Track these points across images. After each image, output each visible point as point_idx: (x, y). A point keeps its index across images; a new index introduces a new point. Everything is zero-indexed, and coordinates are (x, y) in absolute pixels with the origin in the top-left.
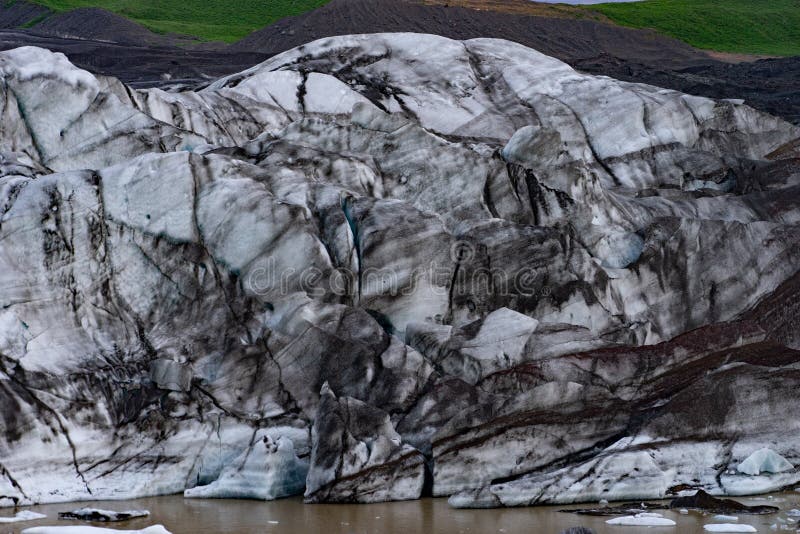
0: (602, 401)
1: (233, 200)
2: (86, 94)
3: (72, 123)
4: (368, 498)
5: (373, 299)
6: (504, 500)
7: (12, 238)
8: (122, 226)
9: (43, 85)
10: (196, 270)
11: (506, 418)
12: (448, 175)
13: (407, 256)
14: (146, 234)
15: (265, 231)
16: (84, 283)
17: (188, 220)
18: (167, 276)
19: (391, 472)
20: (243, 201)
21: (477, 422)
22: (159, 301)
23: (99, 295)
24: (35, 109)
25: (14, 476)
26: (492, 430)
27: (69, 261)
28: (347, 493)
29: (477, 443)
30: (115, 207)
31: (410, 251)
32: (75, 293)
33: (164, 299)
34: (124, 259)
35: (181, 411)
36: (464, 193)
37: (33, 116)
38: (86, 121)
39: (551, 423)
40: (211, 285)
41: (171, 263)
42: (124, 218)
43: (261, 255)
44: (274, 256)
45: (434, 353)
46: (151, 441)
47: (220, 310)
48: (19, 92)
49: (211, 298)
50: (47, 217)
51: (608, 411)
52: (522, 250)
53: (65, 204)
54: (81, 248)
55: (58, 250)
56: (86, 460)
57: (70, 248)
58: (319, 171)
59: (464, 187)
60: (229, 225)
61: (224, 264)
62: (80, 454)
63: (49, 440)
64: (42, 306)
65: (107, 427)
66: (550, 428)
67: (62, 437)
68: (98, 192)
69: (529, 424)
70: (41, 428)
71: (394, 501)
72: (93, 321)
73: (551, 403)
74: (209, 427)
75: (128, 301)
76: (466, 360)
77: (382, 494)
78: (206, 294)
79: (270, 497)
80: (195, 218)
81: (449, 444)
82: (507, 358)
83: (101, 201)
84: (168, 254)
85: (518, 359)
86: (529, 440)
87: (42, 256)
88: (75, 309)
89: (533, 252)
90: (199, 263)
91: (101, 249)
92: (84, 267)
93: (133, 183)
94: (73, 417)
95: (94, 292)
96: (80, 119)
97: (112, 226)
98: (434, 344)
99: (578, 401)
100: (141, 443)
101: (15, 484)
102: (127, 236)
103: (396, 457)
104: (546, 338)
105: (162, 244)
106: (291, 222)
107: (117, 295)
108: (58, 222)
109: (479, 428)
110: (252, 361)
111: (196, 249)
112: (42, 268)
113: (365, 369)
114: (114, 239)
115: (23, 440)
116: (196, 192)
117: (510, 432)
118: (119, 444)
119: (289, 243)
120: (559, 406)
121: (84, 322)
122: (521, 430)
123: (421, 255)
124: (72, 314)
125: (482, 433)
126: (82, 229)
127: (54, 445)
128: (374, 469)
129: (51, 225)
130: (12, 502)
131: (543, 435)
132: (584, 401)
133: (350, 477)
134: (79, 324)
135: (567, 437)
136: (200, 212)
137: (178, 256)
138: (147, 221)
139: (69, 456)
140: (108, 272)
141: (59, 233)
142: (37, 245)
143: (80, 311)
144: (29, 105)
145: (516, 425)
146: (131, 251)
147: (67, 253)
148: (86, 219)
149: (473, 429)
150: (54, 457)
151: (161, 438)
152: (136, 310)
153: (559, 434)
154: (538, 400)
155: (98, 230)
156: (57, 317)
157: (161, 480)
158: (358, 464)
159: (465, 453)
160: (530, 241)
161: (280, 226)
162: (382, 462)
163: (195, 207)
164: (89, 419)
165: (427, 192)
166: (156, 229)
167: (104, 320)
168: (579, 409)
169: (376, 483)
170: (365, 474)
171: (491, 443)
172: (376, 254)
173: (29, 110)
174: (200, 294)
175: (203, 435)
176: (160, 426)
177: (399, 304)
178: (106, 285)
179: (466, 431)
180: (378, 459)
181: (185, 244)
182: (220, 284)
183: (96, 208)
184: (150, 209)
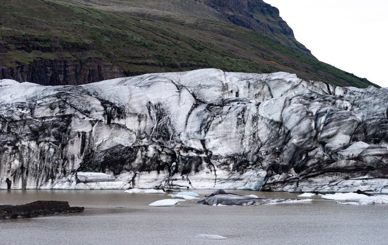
0: (363, 166)
1: (292, 110)
2: (291, 84)
3: (285, 92)
4: (274, 190)
5: (323, 138)
6: (303, 191)
7: (228, 120)
8: (262, 118)
9: (277, 82)
10: (279, 129)
11: (325, 169)
12: (375, 105)
13: (337, 126)
14: (268, 120)
15: (298, 118)
16: (247, 133)
17: (279, 116)
18: (271, 131)
19: (284, 183)
20: (294, 110)
21: (314, 170)
22: (269, 138)
23: (252, 136)
24: (273, 88)
25: (191, 181)
26: (319, 172)
27: (244, 126)
28: (268, 188)
29: (314, 176)
30: (261, 112)
31: (339, 125)
32: (243, 136)
33: (270, 138)
34: (262, 126)
35: (250, 167)
36: (379, 110)
37: (272, 90)
38: (289, 92)
39: (343, 172)
40: (282, 134)
41: (273, 128)
42: (263, 115)
43: (296, 125)
44: (299, 126)
45: (330, 153)
46: (239, 174)
47: (282, 141)
48: (268, 84)
49: (281, 138)
50: (239, 114)
51: (365, 170)
52: (378, 125)
53: (247, 111)
54: (248, 124)
55: (241, 124)
56: (219, 179)
57: (244, 123)
58: (330, 103)
59: (379, 108)
60: (289, 117)
61: (287, 128)
62: (217, 177)
63: (209, 173)
64: (230, 139)
65: (230, 171)
66: (343, 173)
67: (213, 173)
68: (257, 108)
69: (334, 172)
70: (206, 169)
71: (284, 191)
72: (247, 143)
73: (343, 166)
74: (255, 171)
75: (261, 138)
76: (339, 155)
77: (279, 189)
78: (280, 137)
79: (254, 189)
80: (281, 115)
81: (304, 176)
82: (353, 155)
83: (258, 111)
84: (272, 125)
85: (357, 155)
86: (334, 176)
87: (236, 125)
88: (242, 140)
89: (382, 126)
90: (280, 128)
91: (255, 124)
92: (248, 128)
93: (267, 105)
94: (220, 167)
95: (250, 136)
96: (287, 91)
97: (260, 117)
98: (330, 150)
99: (354, 166)
100: (237, 175)
101: (190, 183)
102: (263, 120)
103: (288, 179)
104: (369, 150)
105: (272, 123)
106: (306, 116)
107: (258, 137)
108: (243, 116)
109: (314, 172)
110: (276, 154)
111: (280, 124)
112: (235, 128)
113: (302, 156)
114: (259, 121)
115: (200, 172)
116: (284, 107)
117: (326, 174)
118: (231, 175)
119: (304, 122)
120: (346, 167)
121: (244, 144)
122: (332, 173)
123: (342, 126)
124: (241, 141)
125: (315, 173)
126: (250, 118)
127: (209, 174)
128: (278, 182)
129: (240, 117)
130: (187, 188)
131: (340, 175)
132: (356, 166)
133: (268, 184)
134: (242, 143)
135: (350, 177)
136: (283, 114)
137: (275, 126)
138: (269, 116)
139: (214, 177)
140: (256, 130)
141: (242, 119)
142: (235, 122)
143: (243, 140)
144: (271, 87)
145: (328, 172)
146: (264, 124)
147: (243, 124)
148: (252, 115)
149: (312, 172)
150: (209, 178)
151: (242, 174)
152: (262, 141)
153: (346, 176)
154: (338, 165)
155: (255, 119)
156: (234, 142)
157: (235, 185)
158: (274, 180)
159: (310, 179)
160: (382, 123)
161: (302, 117)
162: (283, 180)
163: (282, 112)
164: (225, 168)
165: (366, 110)
166: (271, 118)
167: (251, 143)
168: (354, 168)
169: (278, 186)
170: (274, 183)
171: (318, 177)
172: (327, 125)
173: (271, 89)
174: (279, 136)
175: (252, 173)
176: (242, 171)
177: (330, 140)
178: (254, 134)
179: (310, 172)
180: (281, 179)
181: (278, 123)
182: (284, 134)
183: (256, 112)
184: (269, 113)
